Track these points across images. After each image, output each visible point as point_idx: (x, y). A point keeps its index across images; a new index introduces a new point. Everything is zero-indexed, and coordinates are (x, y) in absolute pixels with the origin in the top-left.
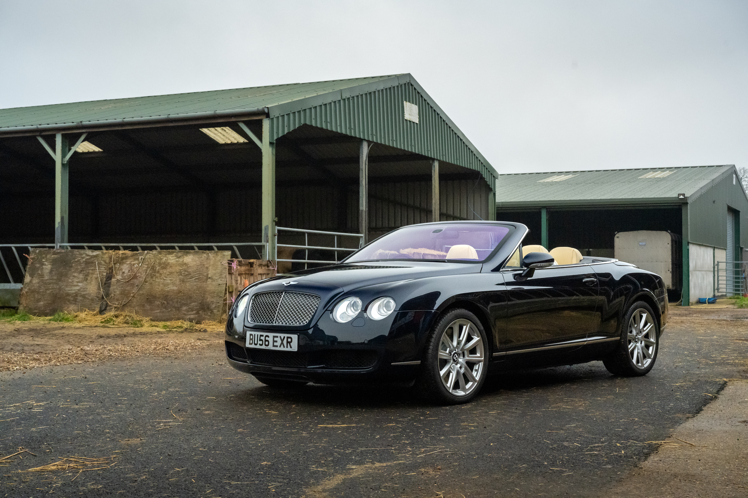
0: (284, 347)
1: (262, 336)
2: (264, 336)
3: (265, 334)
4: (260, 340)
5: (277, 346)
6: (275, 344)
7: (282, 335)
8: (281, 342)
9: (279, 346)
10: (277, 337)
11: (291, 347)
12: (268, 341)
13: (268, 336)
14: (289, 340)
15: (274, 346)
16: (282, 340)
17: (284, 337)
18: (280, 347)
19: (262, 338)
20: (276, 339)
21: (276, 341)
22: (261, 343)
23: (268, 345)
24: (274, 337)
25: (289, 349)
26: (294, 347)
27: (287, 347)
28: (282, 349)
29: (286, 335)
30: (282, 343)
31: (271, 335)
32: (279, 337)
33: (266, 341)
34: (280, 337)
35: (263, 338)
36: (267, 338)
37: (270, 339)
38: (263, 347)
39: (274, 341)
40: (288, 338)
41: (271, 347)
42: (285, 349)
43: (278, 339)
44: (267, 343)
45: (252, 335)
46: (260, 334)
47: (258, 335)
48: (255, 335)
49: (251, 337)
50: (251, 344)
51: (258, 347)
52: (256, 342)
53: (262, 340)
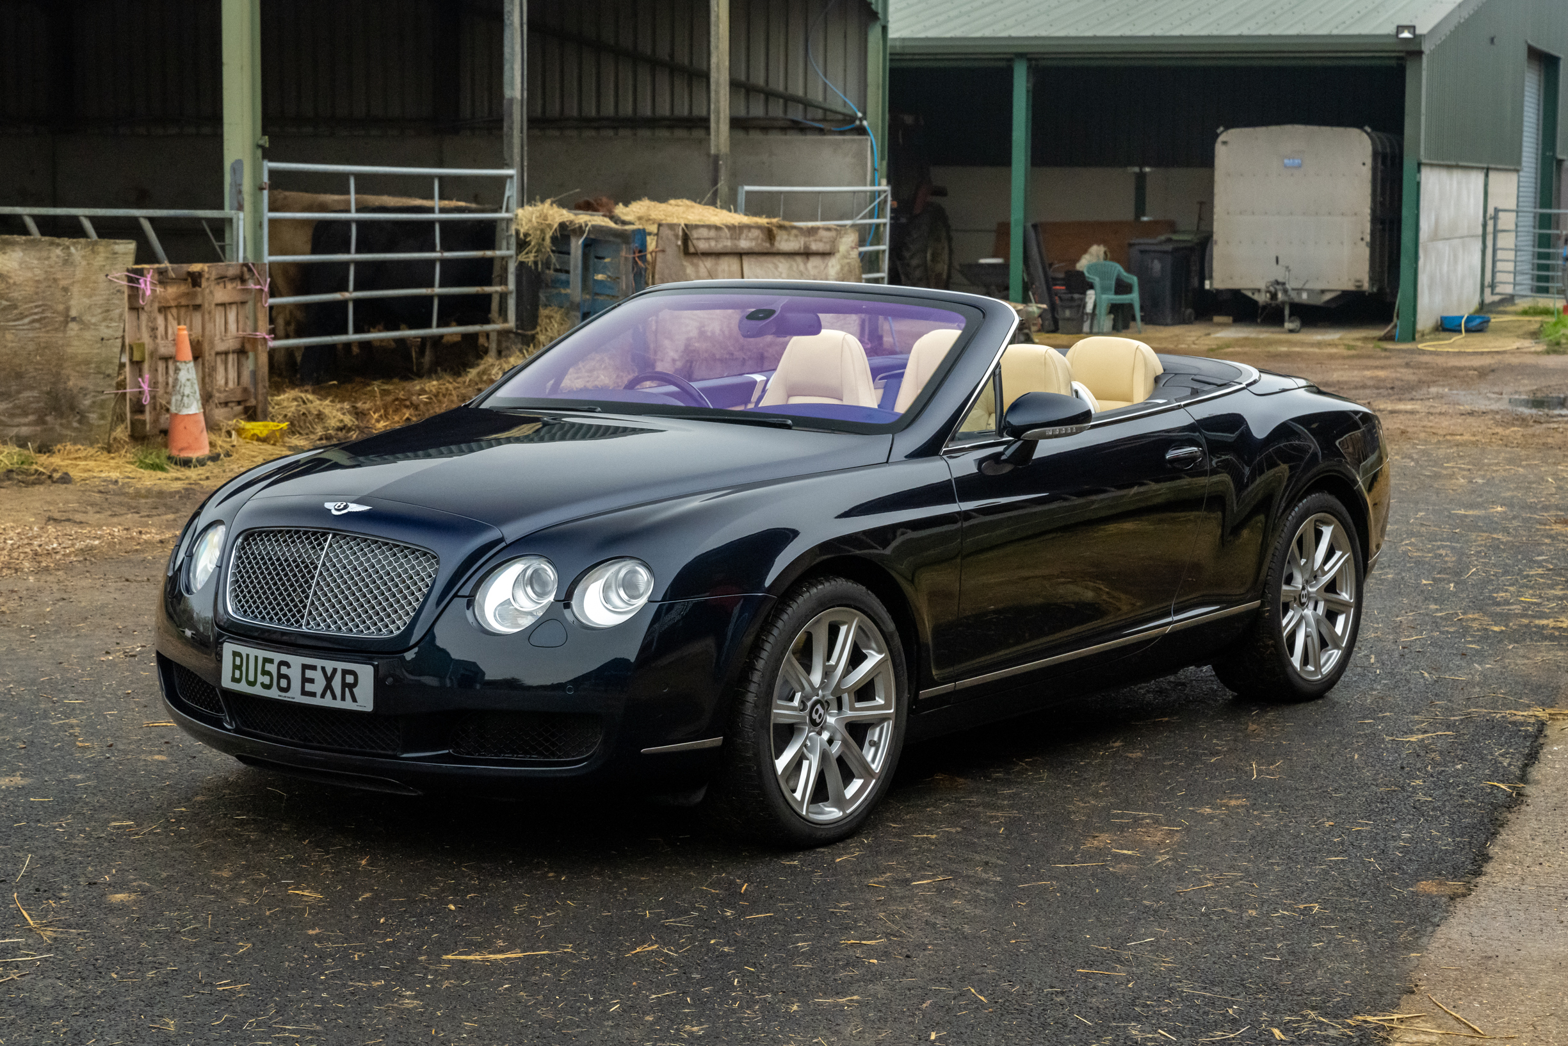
0: (334, 697)
1: (271, 661)
2: (277, 663)
3: (278, 657)
4: (265, 673)
5: (313, 694)
6: (309, 687)
7: (330, 665)
8: (324, 683)
9: (319, 695)
10: (314, 668)
11: (354, 700)
12: (287, 677)
13: (288, 665)
14: (350, 679)
15: (304, 693)
16: (329, 680)
17: (335, 671)
18: (323, 696)
19: (268, 667)
20: (309, 674)
21: (312, 681)
22: (266, 680)
23: (287, 690)
24: (305, 667)
25: (348, 705)
26: (364, 700)
27: (343, 698)
28: (327, 702)
29: (341, 666)
30: (329, 687)
31: (296, 660)
32: (319, 669)
33: (280, 676)
34: (323, 669)
35: (272, 668)
36: (284, 670)
37: (295, 673)
38: (274, 693)
39: (305, 680)
40: (345, 672)
41: (295, 695)
42: (338, 704)
43: (317, 675)
44: (284, 683)
45: (240, 655)
46: (262, 654)
47: (256, 658)
48: (248, 656)
49: (238, 662)
50: (238, 681)
51: (257, 690)
52: (251, 678)
53: (269, 674)
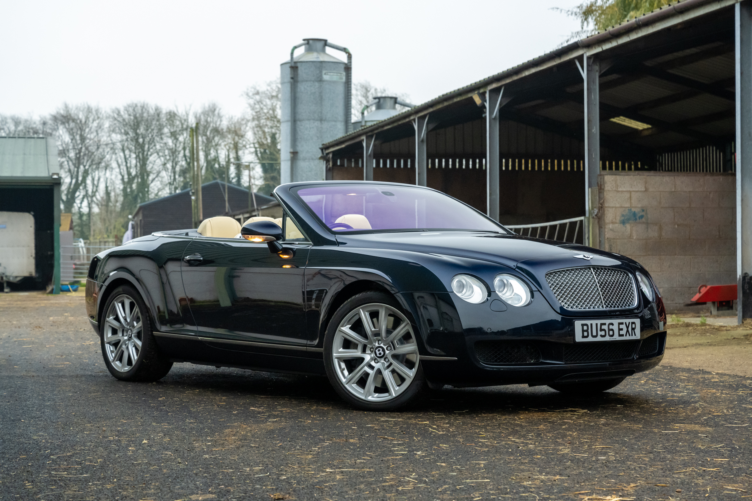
1: (605, 324)
2: (607, 325)
3: (608, 321)
4: (601, 330)
5: (622, 335)
6: (621, 332)
7: (627, 321)
8: (626, 329)
9: (625, 335)
10: (622, 323)
12: (612, 330)
13: (612, 324)
14: (633, 326)
15: (620, 335)
16: (628, 327)
17: (629, 323)
18: (626, 335)
19: (603, 327)
20: (621, 326)
21: (622, 329)
22: (603, 333)
23: (612, 336)
24: (619, 324)
25: (633, 337)
26: (636, 335)
27: (632, 335)
28: (630, 337)
29: (631, 321)
30: (628, 331)
31: (616, 322)
32: (624, 324)
33: (610, 330)
34: (626, 323)
35: (605, 327)
36: (611, 327)
37: (615, 328)
38: (607, 338)
39: (620, 329)
40: (632, 323)
41: (616, 338)
43: (623, 327)
44: (611, 333)
45: (587, 325)
46: (599, 322)
47: (597, 324)
48: (591, 324)
49: (585, 328)
50: (587, 337)
51: (599, 339)
52: (594, 334)
53: (604, 330)
